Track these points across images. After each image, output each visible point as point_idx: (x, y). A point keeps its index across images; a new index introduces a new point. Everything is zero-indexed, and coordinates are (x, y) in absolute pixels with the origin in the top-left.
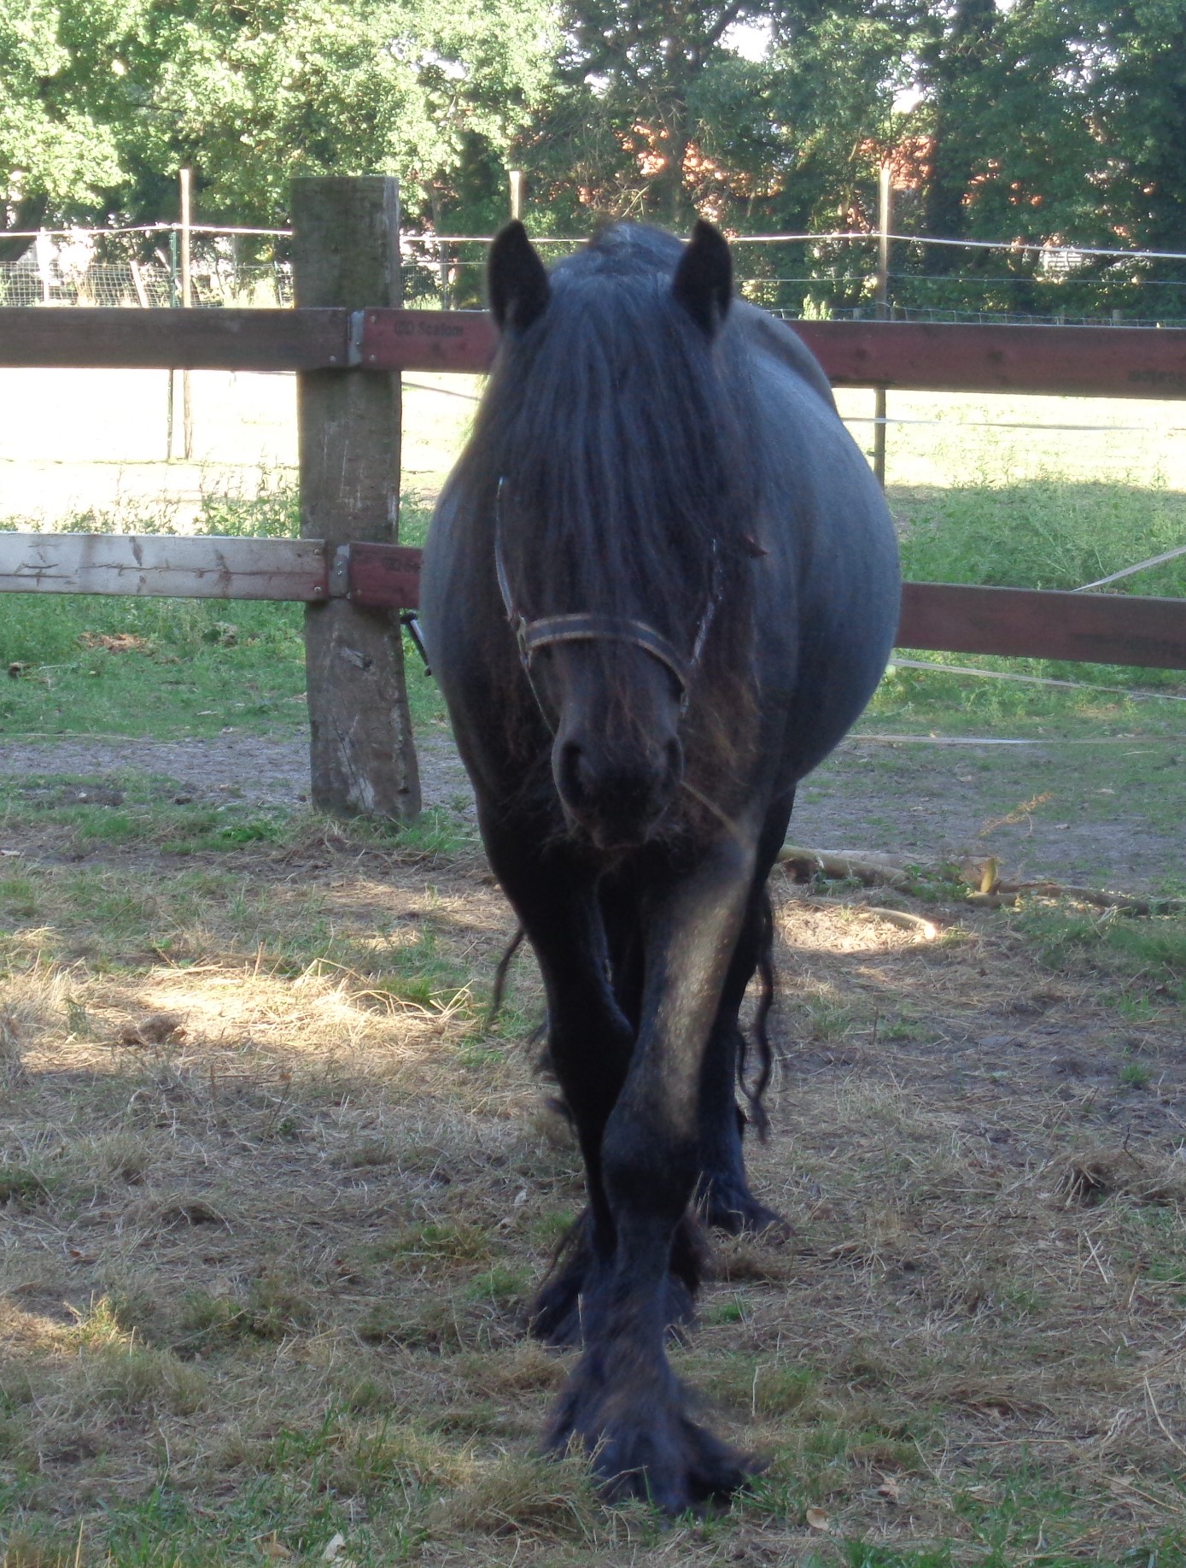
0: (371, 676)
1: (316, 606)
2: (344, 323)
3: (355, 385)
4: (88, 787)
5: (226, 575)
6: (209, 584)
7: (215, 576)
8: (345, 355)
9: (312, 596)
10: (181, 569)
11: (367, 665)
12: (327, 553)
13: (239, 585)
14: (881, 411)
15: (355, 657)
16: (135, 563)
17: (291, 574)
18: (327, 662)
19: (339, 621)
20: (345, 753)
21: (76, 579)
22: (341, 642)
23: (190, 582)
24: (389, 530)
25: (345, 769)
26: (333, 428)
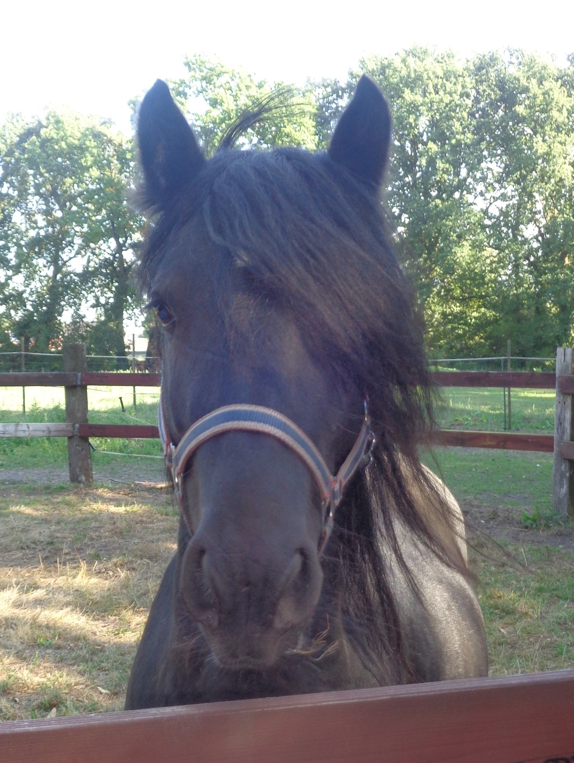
0: (84, 452)
1: (70, 438)
2: (76, 376)
3: (79, 389)
4: (8, 481)
5: (50, 432)
6: (45, 434)
7: (47, 432)
8: (77, 383)
9: (70, 435)
10: (40, 431)
11: (82, 450)
12: (73, 426)
13: (52, 434)
14: (134, 391)
15: (80, 448)
16: (27, 429)
17: (65, 431)
18: (73, 450)
19: (76, 441)
20: (78, 470)
21: (13, 434)
22: (76, 445)
23: (40, 434)
24: (87, 420)
25: (78, 473)
26: (74, 398)
